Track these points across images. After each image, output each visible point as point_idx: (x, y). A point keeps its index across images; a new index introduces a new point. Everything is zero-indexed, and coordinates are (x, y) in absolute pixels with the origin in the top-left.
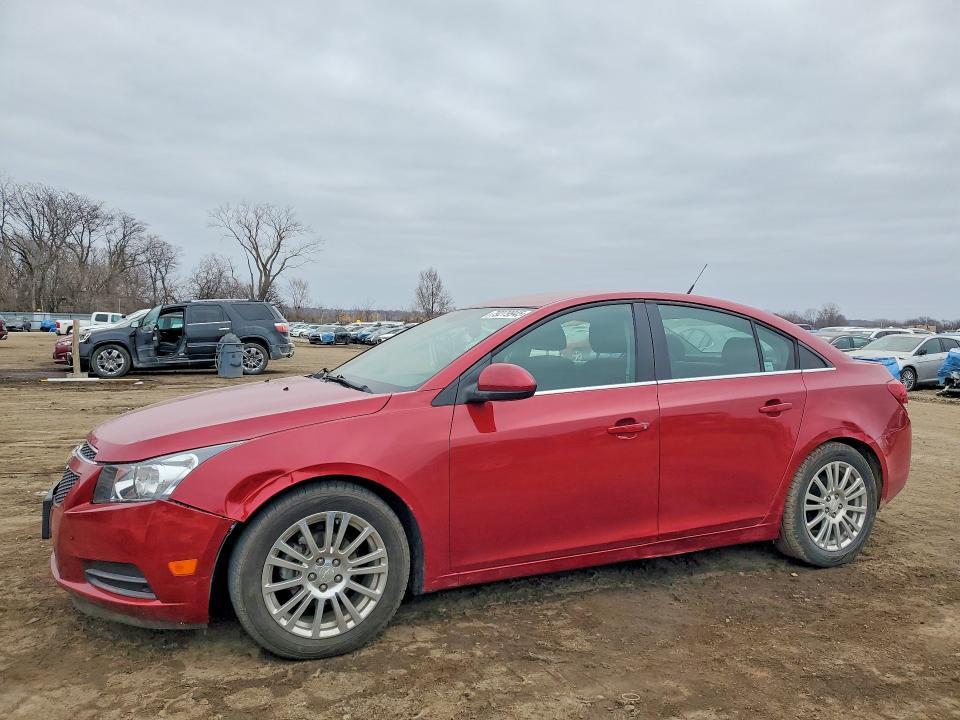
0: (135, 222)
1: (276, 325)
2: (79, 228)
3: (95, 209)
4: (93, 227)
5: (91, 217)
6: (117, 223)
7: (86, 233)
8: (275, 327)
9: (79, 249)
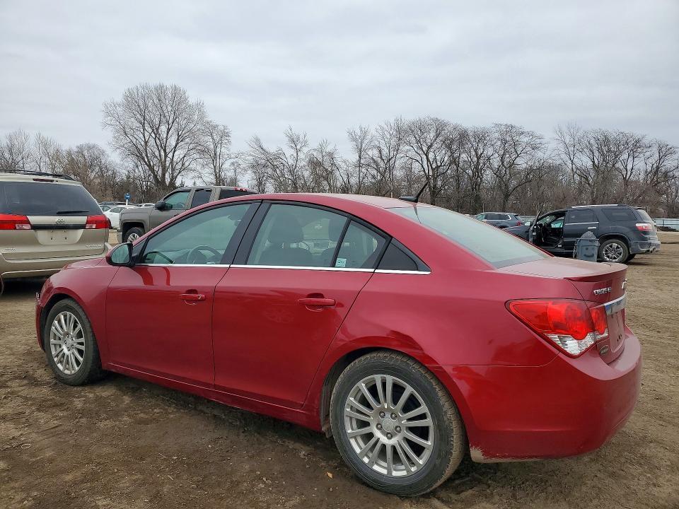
0: (669, 147)
1: (637, 225)
2: (625, 156)
3: (638, 141)
4: (636, 155)
5: (636, 147)
6: (655, 149)
7: (631, 159)
8: (636, 227)
9: (624, 173)
